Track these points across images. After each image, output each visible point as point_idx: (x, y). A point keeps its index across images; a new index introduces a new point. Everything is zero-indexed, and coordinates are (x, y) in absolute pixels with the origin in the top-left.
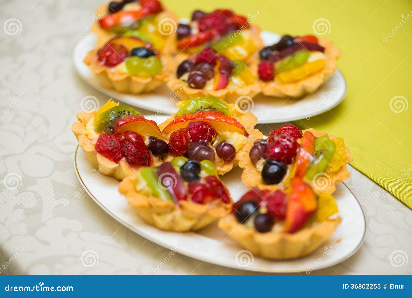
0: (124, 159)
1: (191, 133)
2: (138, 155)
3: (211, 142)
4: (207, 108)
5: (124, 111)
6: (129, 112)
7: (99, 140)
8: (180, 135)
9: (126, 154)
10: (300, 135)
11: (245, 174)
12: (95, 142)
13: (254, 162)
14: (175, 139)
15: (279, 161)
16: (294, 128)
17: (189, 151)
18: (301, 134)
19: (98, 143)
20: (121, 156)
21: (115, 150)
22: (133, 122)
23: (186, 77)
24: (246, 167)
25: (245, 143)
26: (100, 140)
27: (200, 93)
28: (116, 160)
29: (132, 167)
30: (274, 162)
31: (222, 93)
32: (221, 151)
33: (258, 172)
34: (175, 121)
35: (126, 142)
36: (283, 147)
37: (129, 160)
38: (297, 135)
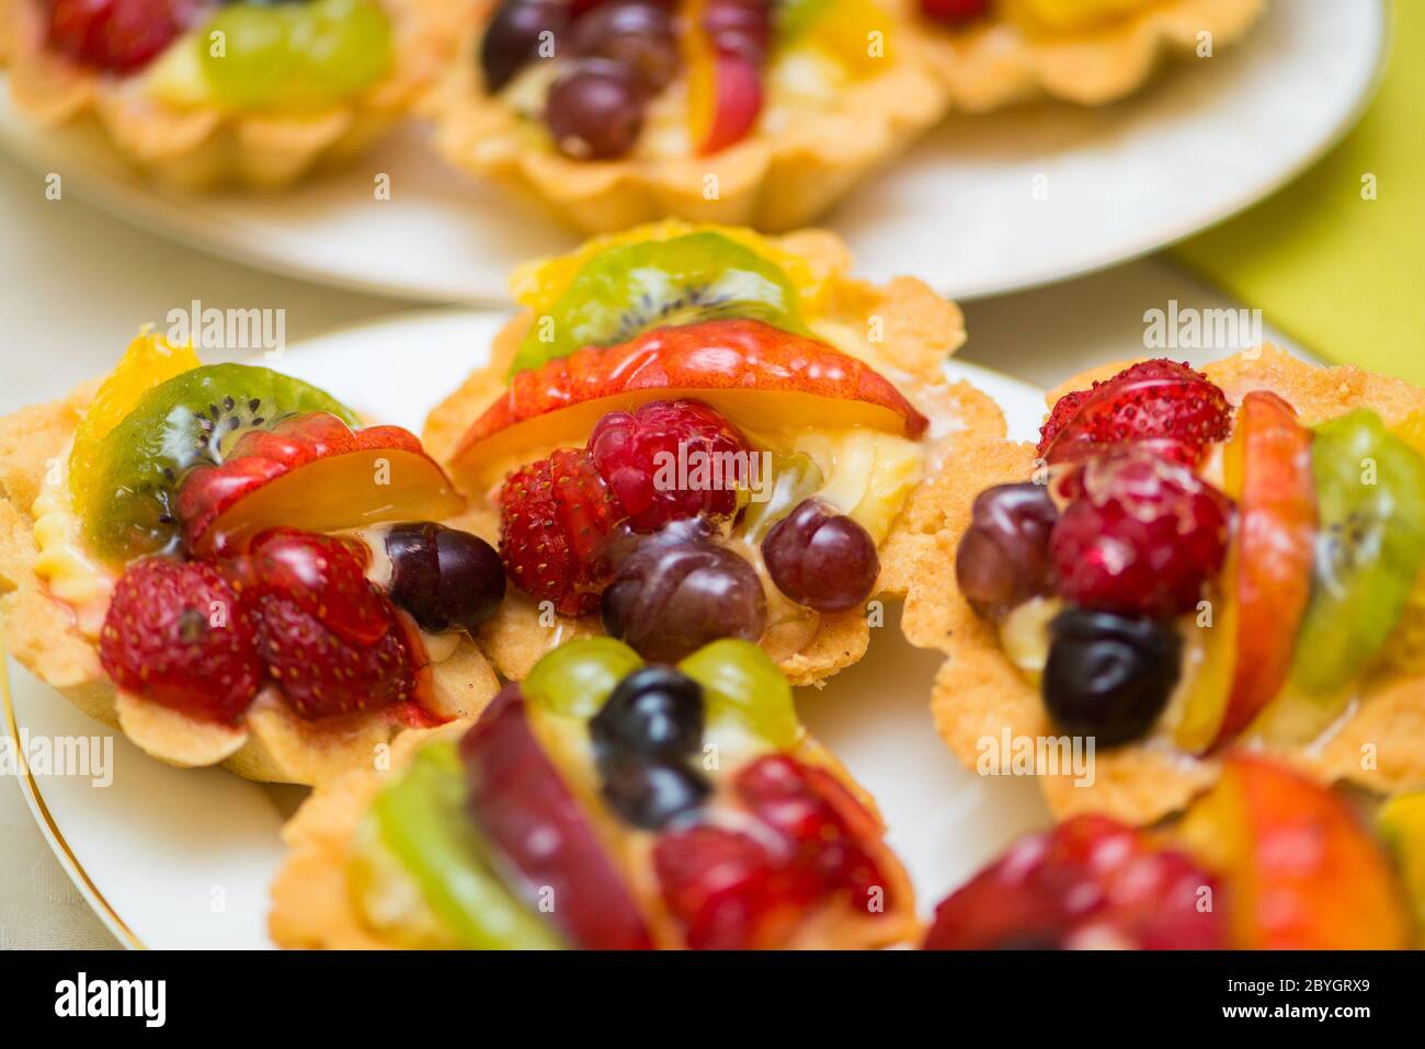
0: (267, 697)
1: (616, 484)
2: (342, 666)
3: (733, 515)
4: (679, 305)
5: (230, 402)
6: (254, 405)
7: (117, 614)
8: (553, 493)
9: (275, 672)
10: (1217, 419)
11: (947, 690)
12: (94, 622)
13: (986, 618)
14: (531, 521)
15: (1129, 612)
16: (1178, 382)
17: (618, 590)
18: (1221, 407)
19: (115, 635)
20: (252, 683)
21: (212, 664)
22: (286, 477)
23: (530, 90)
24: (947, 646)
25: (913, 479)
26: (121, 609)
27: (621, 187)
28: (227, 711)
29: (317, 732)
30: (1106, 622)
31: (741, 168)
32: (797, 566)
33: (1019, 673)
34: (513, 404)
35: (264, 600)
36: (1142, 534)
37: (300, 705)
38: (1205, 424)
